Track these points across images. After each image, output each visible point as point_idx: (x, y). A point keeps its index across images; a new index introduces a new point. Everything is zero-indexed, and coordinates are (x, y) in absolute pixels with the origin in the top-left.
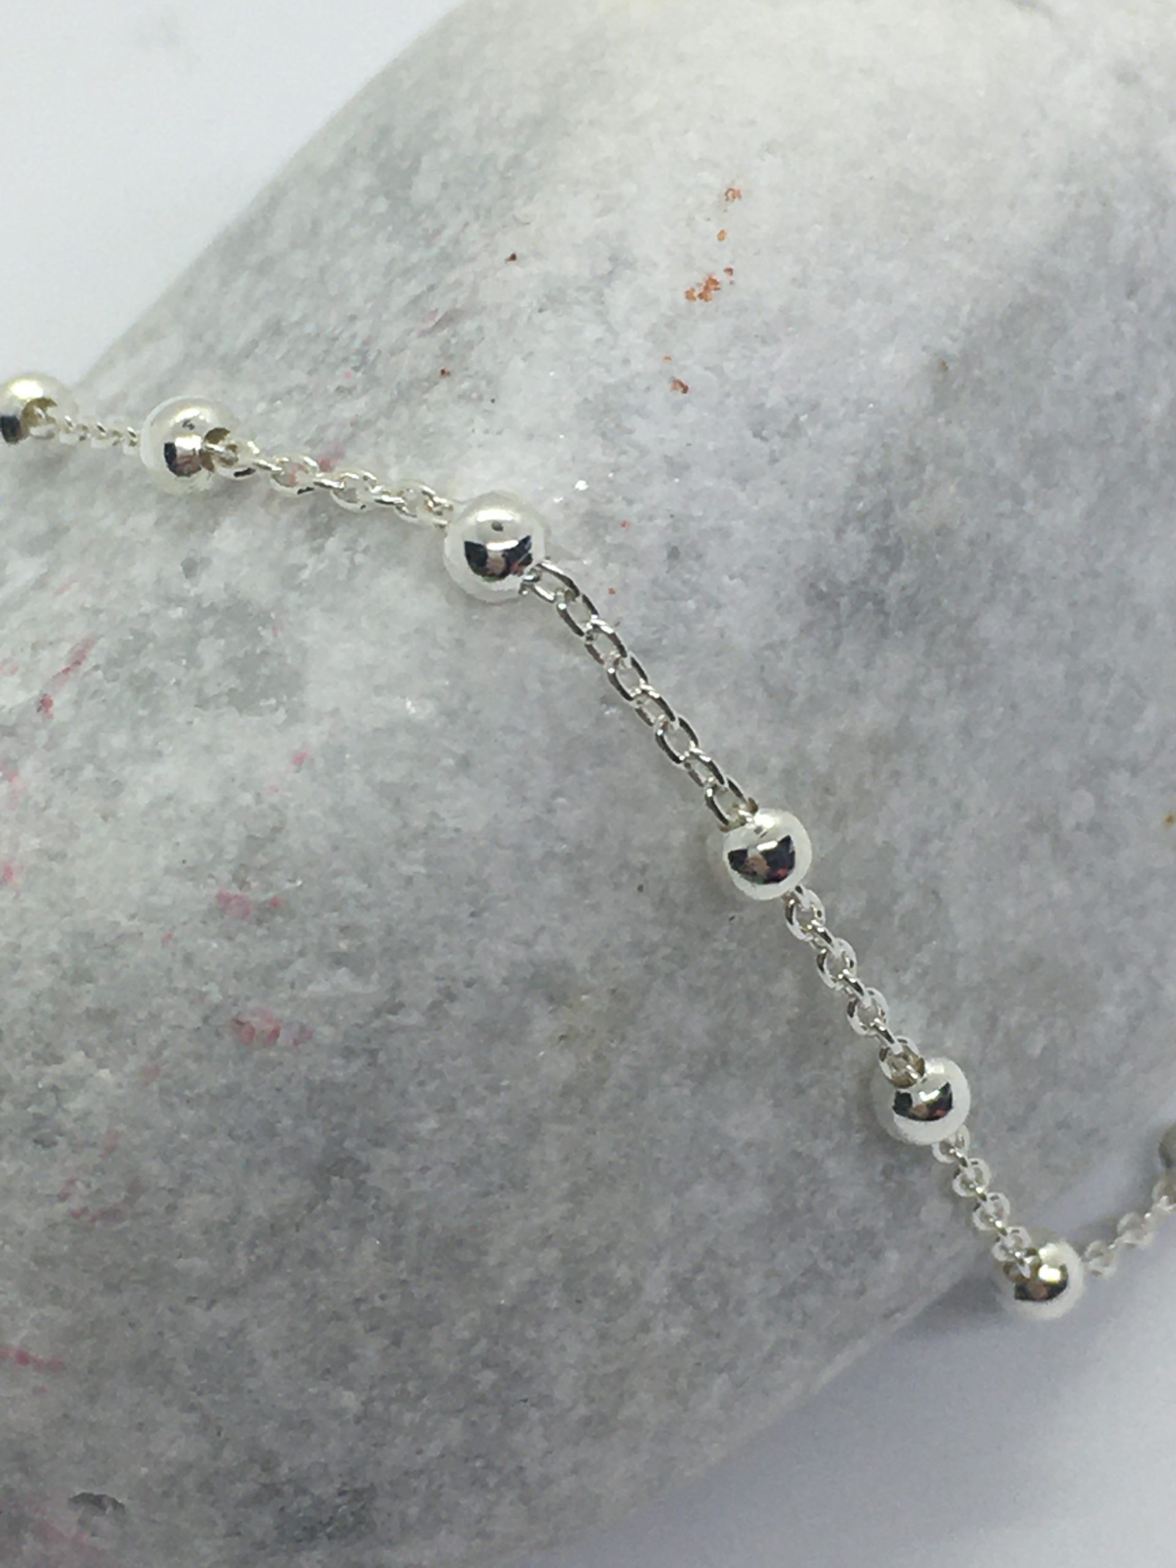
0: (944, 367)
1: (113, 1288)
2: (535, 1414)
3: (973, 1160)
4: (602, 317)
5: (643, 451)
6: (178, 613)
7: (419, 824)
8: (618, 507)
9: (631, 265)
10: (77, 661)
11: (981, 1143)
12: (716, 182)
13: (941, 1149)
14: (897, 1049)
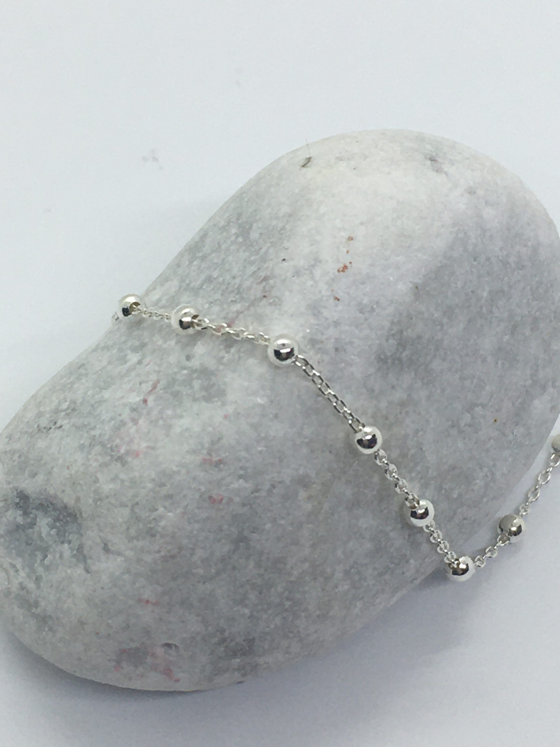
0: (417, 287)
1: (174, 579)
2: (303, 614)
3: (437, 531)
4: (313, 278)
5: (327, 319)
6: (185, 372)
7: (263, 435)
8: (319, 337)
9: (320, 262)
10: (154, 387)
11: (439, 526)
12: (345, 235)
13: (426, 528)
14: (411, 497)
